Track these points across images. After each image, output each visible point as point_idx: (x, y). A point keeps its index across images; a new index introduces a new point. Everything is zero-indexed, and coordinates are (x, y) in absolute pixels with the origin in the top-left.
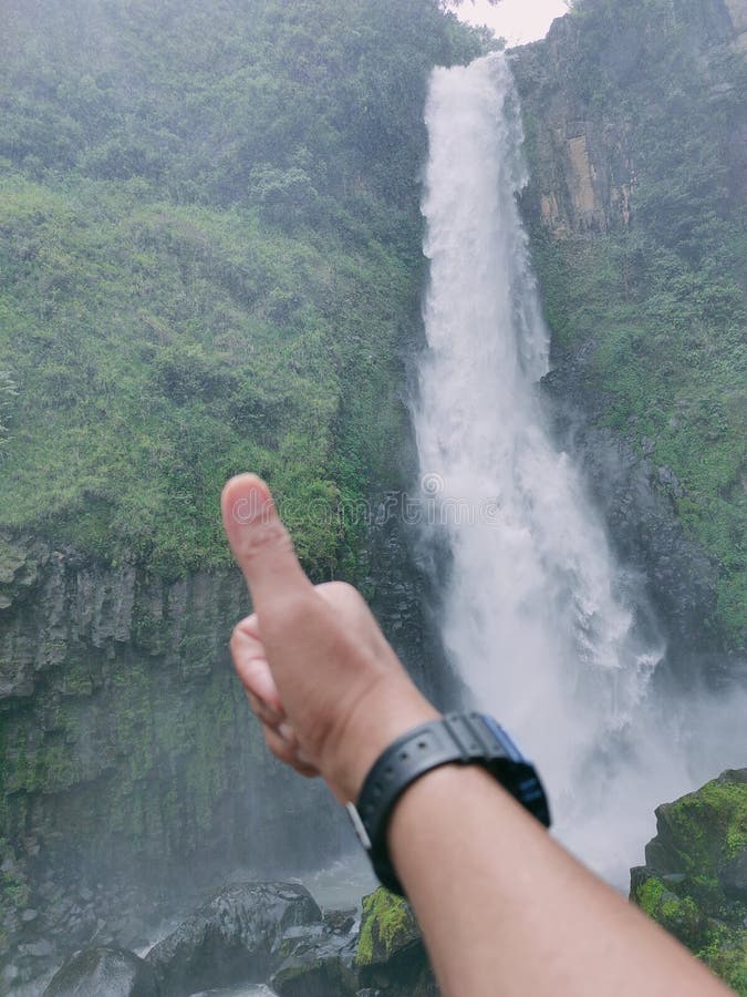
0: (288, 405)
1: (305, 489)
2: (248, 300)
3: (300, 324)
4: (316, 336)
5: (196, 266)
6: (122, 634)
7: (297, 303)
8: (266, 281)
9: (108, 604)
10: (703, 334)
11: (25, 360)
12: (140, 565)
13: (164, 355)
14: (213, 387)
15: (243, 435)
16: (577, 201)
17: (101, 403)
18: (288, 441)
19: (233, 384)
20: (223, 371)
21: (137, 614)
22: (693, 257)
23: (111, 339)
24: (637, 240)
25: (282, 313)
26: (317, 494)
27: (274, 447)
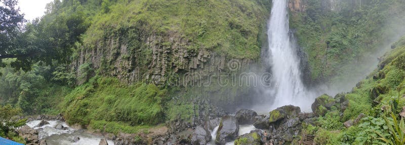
0: (250, 31)
1: (252, 47)
2: (243, 11)
3: (252, 17)
4: (255, 20)
5: (234, 4)
6: (222, 68)
7: (251, 13)
8: (247, 8)
9: (220, 63)
10: (314, 33)
11: (207, 19)
12: (226, 57)
13: (230, 20)
14: (237, 27)
15: (242, 36)
16: (295, 5)
17: (220, 28)
18: (250, 38)
19: (241, 27)
20: (239, 24)
21: (225, 65)
22: (314, 20)
23: (221, 16)
24: (305, 15)
25: (249, 15)
26: (254, 48)
27: (247, 39)
